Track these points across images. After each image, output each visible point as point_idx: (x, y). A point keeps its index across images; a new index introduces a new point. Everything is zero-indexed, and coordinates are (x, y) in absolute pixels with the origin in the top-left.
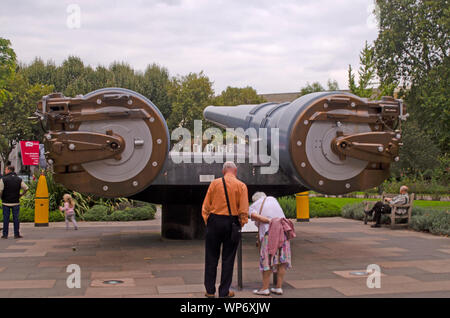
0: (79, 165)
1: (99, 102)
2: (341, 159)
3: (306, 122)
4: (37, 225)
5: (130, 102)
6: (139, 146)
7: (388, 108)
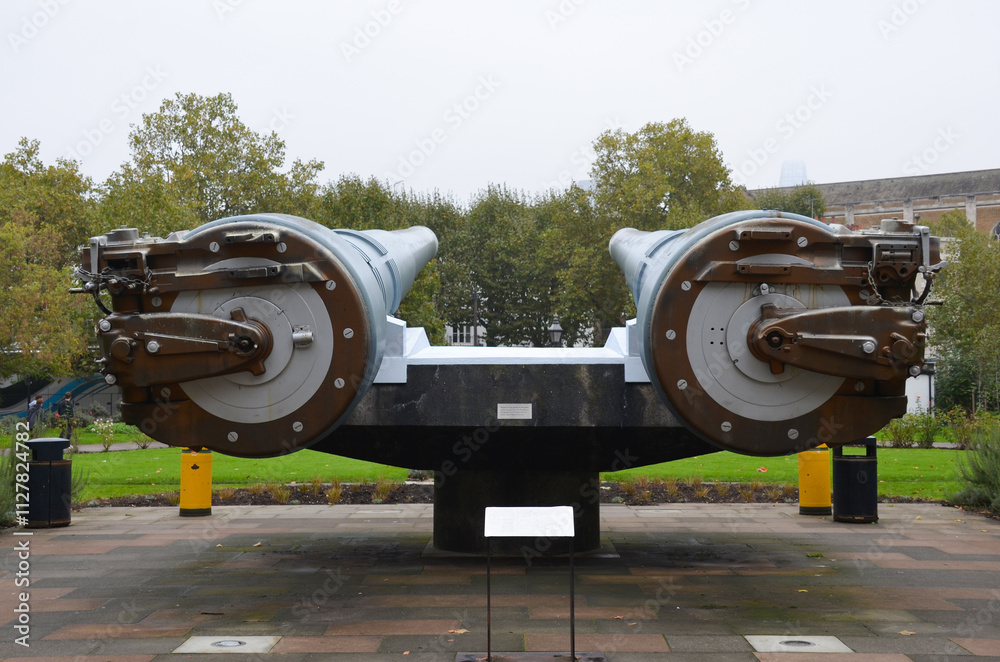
0: (174, 385)
1: (214, 247)
2: (773, 371)
3: (686, 286)
4: (185, 513)
5: (283, 248)
6: (302, 345)
7: (891, 248)
